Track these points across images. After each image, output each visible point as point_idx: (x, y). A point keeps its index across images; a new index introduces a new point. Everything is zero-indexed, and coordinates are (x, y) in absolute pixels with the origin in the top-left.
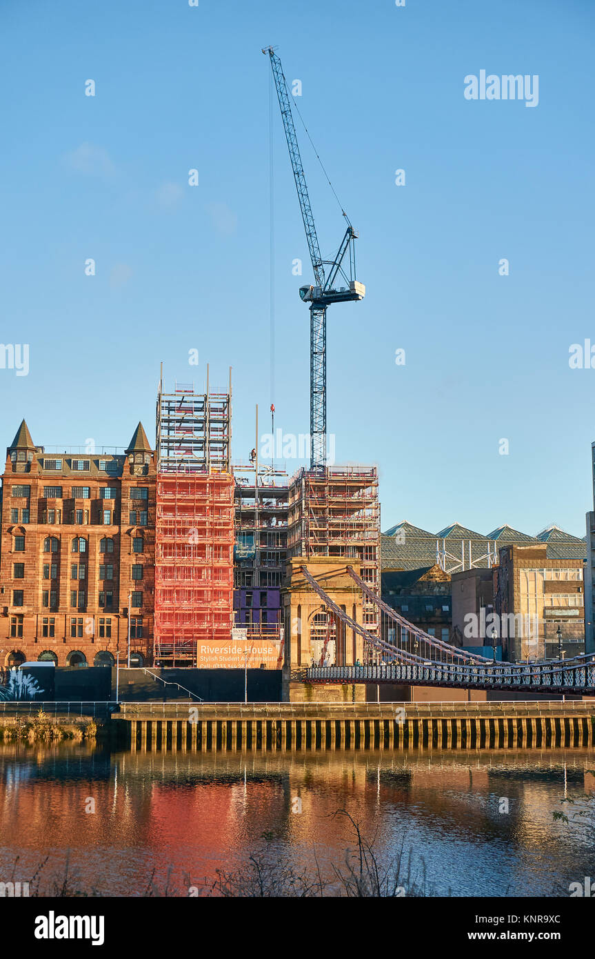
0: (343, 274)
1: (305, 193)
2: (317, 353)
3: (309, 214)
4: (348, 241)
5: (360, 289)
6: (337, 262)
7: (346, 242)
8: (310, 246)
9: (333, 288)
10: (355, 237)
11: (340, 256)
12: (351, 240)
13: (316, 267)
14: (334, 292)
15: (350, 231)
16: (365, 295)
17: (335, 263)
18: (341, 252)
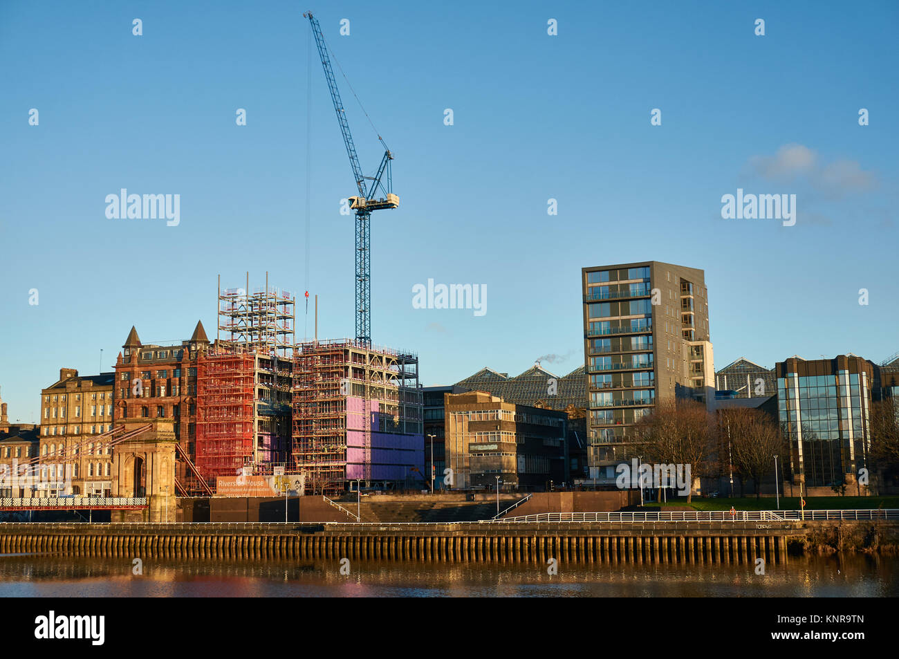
0: (383, 189)
1: (346, 125)
2: (363, 249)
3: (350, 141)
4: (386, 161)
5: (394, 199)
6: (378, 178)
7: (384, 163)
8: (354, 167)
9: (374, 199)
10: (391, 159)
11: (380, 173)
12: (389, 162)
13: (359, 182)
14: (374, 202)
15: (387, 154)
16: (400, 203)
17: (375, 179)
18: (380, 171)
